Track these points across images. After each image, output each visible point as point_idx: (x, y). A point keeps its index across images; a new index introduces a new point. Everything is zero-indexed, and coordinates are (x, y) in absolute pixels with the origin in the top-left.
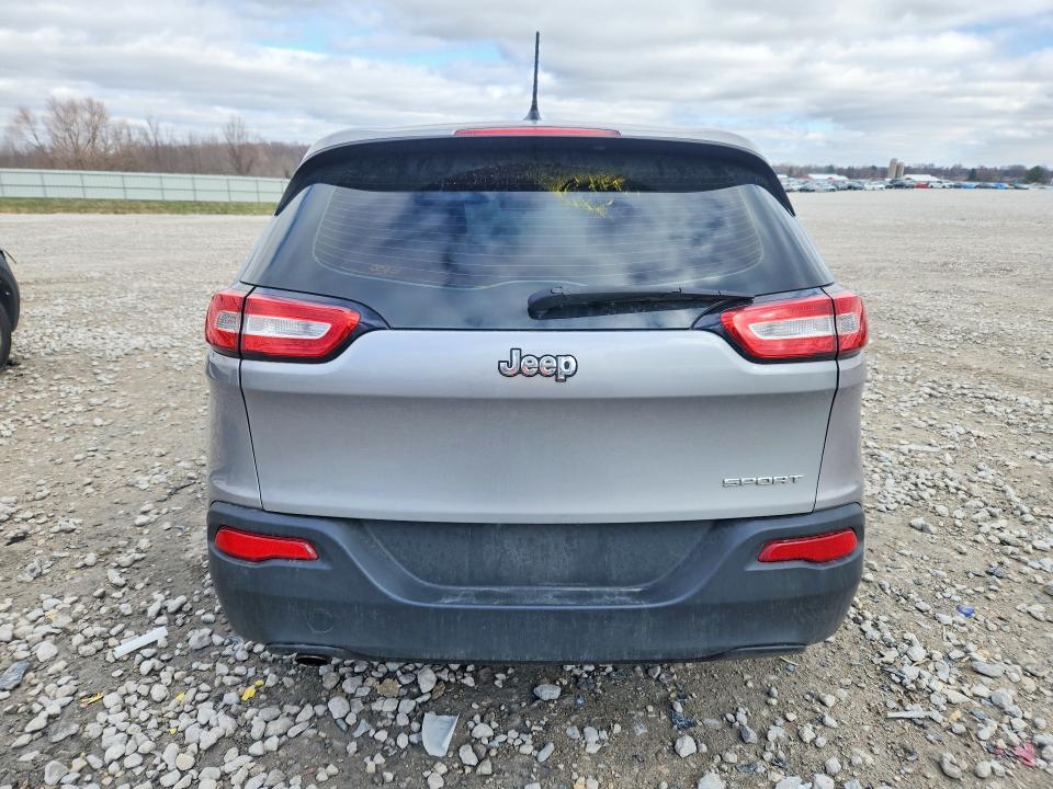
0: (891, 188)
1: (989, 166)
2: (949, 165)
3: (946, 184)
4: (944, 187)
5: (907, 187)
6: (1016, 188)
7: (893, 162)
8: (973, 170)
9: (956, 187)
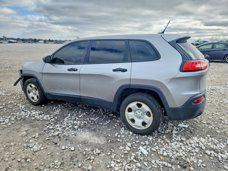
0: (9, 43)
1: (25, 38)
2: (16, 38)
3: (21, 42)
4: (21, 43)
5: (13, 43)
6: (36, 43)
7: (4, 37)
8: (23, 39)
9: (24, 43)
